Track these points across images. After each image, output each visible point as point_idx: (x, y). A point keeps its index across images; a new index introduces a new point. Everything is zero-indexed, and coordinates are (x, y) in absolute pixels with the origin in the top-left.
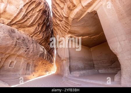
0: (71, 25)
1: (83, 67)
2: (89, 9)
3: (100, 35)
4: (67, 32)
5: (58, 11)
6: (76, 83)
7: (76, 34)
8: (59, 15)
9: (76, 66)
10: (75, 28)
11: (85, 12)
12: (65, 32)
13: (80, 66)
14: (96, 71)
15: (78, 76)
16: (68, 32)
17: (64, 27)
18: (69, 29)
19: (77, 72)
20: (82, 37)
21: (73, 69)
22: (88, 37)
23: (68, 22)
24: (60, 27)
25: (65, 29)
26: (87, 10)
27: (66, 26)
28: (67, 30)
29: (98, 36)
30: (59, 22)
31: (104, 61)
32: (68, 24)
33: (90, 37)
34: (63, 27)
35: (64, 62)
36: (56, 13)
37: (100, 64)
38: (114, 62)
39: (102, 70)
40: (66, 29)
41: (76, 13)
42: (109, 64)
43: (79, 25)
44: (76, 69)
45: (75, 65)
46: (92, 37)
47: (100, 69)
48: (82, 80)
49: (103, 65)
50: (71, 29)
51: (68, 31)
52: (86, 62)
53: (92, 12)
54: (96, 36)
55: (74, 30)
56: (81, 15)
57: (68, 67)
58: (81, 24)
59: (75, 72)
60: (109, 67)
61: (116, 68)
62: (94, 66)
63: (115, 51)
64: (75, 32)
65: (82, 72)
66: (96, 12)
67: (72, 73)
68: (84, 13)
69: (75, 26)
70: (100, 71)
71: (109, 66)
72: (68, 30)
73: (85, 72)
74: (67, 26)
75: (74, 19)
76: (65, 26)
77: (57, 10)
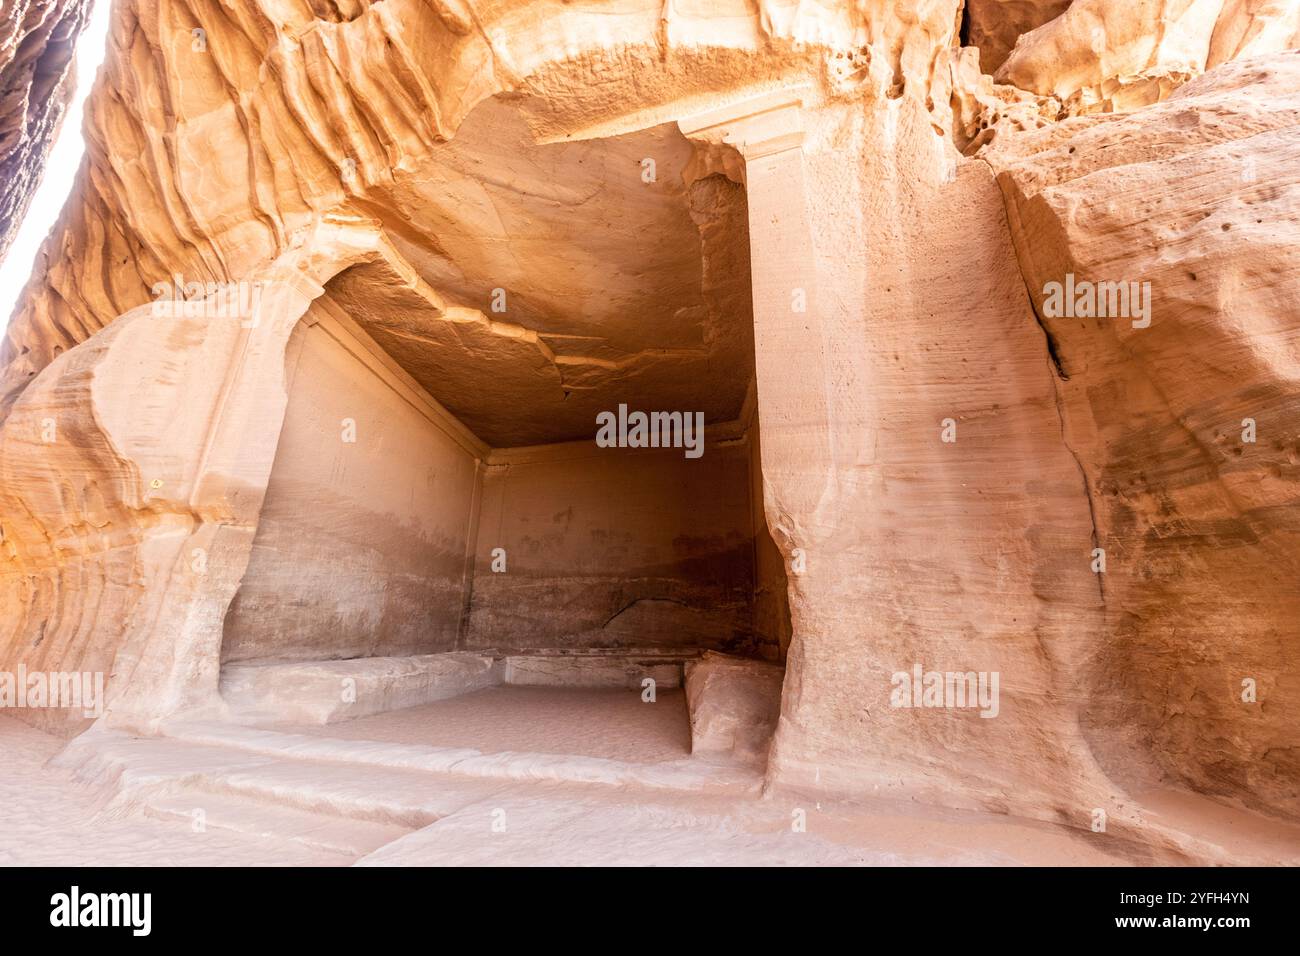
0: (448, 135)
1: (372, 624)
2: (694, 98)
3: (627, 369)
4: (351, 178)
6: (334, 798)
7: (437, 266)
9: (300, 604)
10: (473, 189)
11: (651, 102)
12: (313, 175)
13: (344, 610)
14: (489, 662)
15: (322, 712)
16: (358, 191)
17: (342, 105)
18: (402, 165)
19: (318, 673)
20: (484, 321)
21: (267, 639)
22: (532, 337)
23: (423, 83)
24: (275, 72)
25: (336, 133)
26: (673, 99)
27: (377, 104)
28: (354, 161)
29: (611, 365)
30: (276, 2)
31: (563, 583)
32: (423, 107)
33: (545, 351)
34: (317, 95)
37: (523, 609)
38: (631, 604)
39: (532, 662)
40: (358, 139)
41: (573, 52)
42: (591, 616)
43: (530, 184)
44: (292, 642)
45: (298, 596)
46: (560, 360)
47: (516, 652)
48: (396, 763)
49: (548, 614)
50: (422, 185)
51: (372, 180)
52: (413, 578)
53: (703, 145)
54: (591, 361)
55: (446, 203)
56: (608, 108)
57: (216, 612)
58: (548, 189)
59: (295, 671)
60: (584, 637)
61: (635, 651)
62: (465, 622)
64: (444, 240)
65: (373, 675)
66: (728, 165)
67: (245, 680)
68: (636, 106)
69: (482, 180)
70: (514, 668)
71: (588, 626)
72: (375, 173)
73: (398, 674)
74: (388, 123)
75: (515, 97)
76: (361, 109)
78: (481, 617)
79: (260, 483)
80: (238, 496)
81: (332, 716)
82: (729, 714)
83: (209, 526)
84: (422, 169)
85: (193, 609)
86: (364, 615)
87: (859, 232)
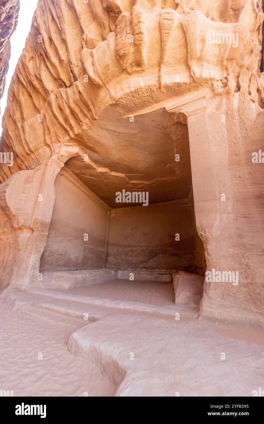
0: (97, 118)
1: (80, 261)
2: (170, 99)
3: (152, 184)
4: (71, 133)
5: (64, 41)
6: (70, 311)
7: (95, 156)
8: (64, 57)
9: (60, 254)
10: (105, 133)
11: (157, 102)
12: (60, 133)
13: (72, 256)
14: (113, 272)
15: (67, 286)
16: (72, 136)
17: (67, 112)
18: (84, 127)
19: (66, 275)
20: (109, 171)
21: (52, 264)
22: (123, 175)
23: (90, 103)
24: (50, 104)
25: (66, 120)
26: (163, 100)
27: (77, 111)
28: (71, 128)
29: (147, 183)
30: (49, 85)
31: (135, 249)
32: (90, 110)
33: (127, 179)
34: (61, 110)
35: (25, 235)
36: (51, 39)
37: (123, 257)
38: (155, 256)
39: (125, 272)
40: (72, 121)
41: (133, 89)
42: (143, 259)
43: (121, 130)
44: (58, 265)
45: (60, 252)
46: (132, 182)
47: (122, 270)
48: (87, 302)
49: (130, 258)
50: (90, 133)
51: (76, 133)
52: (91, 247)
53: (174, 114)
54: (141, 182)
55: (97, 137)
56: (143, 105)
57: (38, 257)
58: (126, 131)
59: (59, 274)
60: (141, 265)
61: (157, 270)
62: (106, 260)
63: (205, 233)
64: (97, 148)
65: (80, 275)
66: (181, 119)
68: (152, 104)
69: (107, 130)
70: (121, 274)
71: (142, 262)
72: (77, 130)
73: (87, 275)
74: (80, 116)
75: (116, 104)
76: (73, 112)
77: (60, 31)
78: (111, 259)
79: (49, 220)
80: (43, 224)
81: (69, 287)
82: (186, 292)
83: (36, 233)
84: (90, 128)
85: (32, 256)
86: (78, 258)
87: (226, 137)
